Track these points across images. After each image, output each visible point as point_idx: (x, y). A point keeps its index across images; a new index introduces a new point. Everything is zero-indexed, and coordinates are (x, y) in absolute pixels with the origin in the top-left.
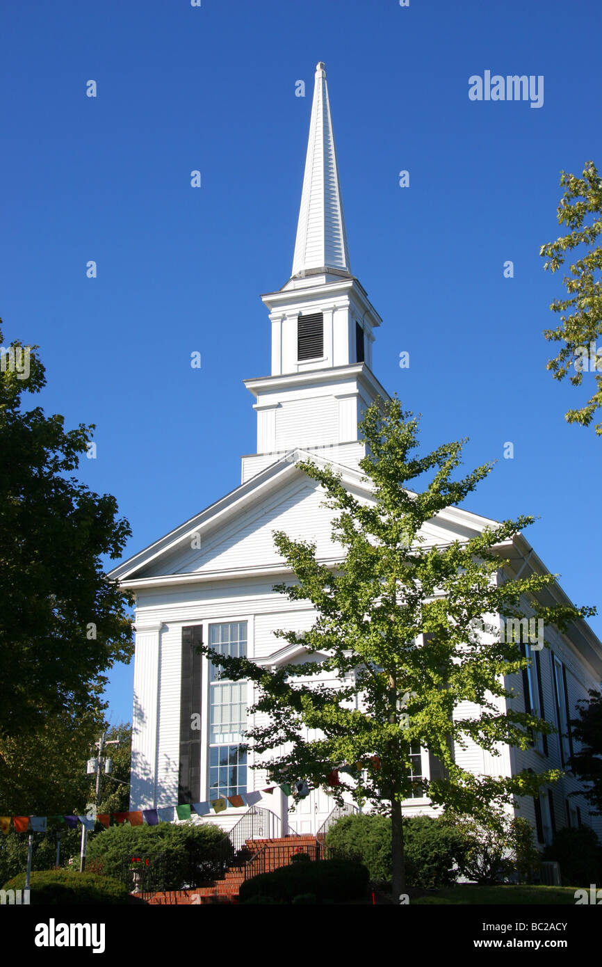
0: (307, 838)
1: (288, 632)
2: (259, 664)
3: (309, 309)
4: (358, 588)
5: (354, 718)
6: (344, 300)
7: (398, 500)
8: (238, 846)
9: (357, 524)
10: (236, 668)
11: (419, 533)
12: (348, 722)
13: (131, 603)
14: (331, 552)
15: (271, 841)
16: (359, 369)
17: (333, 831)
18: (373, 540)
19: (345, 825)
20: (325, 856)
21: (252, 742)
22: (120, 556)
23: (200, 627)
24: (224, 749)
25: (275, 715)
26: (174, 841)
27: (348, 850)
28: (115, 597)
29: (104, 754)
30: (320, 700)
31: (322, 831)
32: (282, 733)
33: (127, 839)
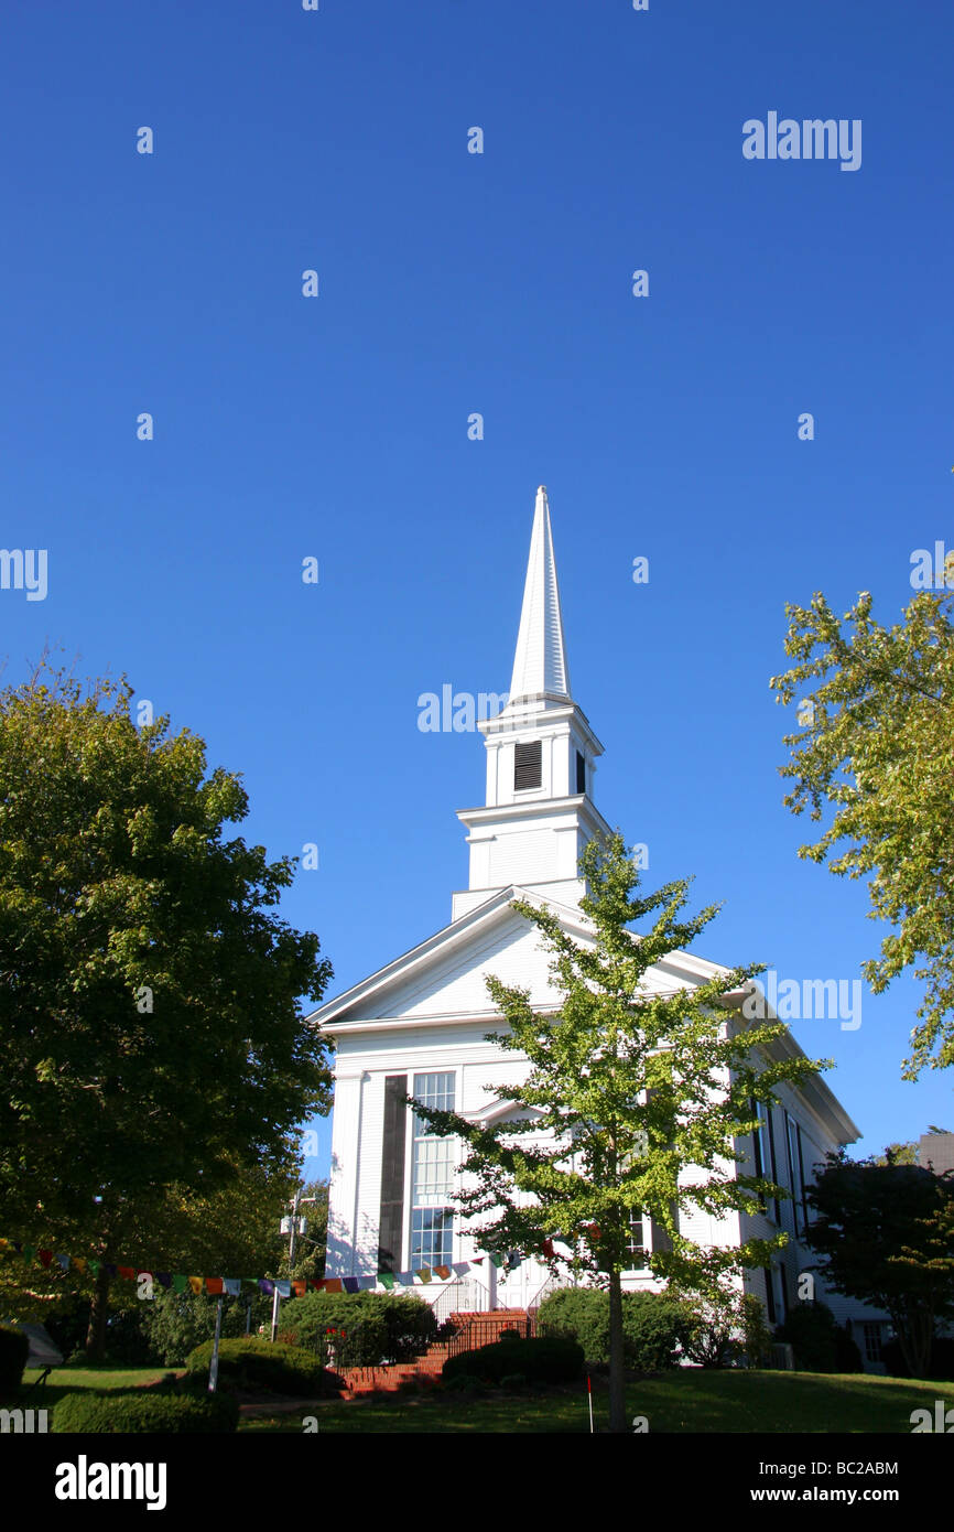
0: (517, 1312)
1: (500, 1085)
2: (468, 1119)
3: (528, 737)
4: (575, 1039)
5: (571, 1181)
6: (565, 728)
7: (621, 943)
8: (442, 1319)
9: (576, 969)
10: (443, 1122)
11: (642, 979)
12: (564, 1185)
13: (332, 1050)
14: (547, 998)
15: (478, 1315)
16: (579, 800)
17: (546, 1305)
18: (593, 986)
19: (559, 1298)
20: (536, 1333)
21: (458, 1205)
22: (321, 999)
23: (405, 1077)
24: (428, 1211)
25: (484, 1176)
26: (372, 1312)
27: (561, 1327)
28: (314, 1041)
29: (298, 1214)
30: (533, 1161)
31: (534, 1305)
32: (491, 1196)
33: (322, 1308)
